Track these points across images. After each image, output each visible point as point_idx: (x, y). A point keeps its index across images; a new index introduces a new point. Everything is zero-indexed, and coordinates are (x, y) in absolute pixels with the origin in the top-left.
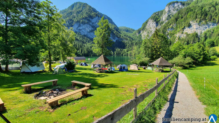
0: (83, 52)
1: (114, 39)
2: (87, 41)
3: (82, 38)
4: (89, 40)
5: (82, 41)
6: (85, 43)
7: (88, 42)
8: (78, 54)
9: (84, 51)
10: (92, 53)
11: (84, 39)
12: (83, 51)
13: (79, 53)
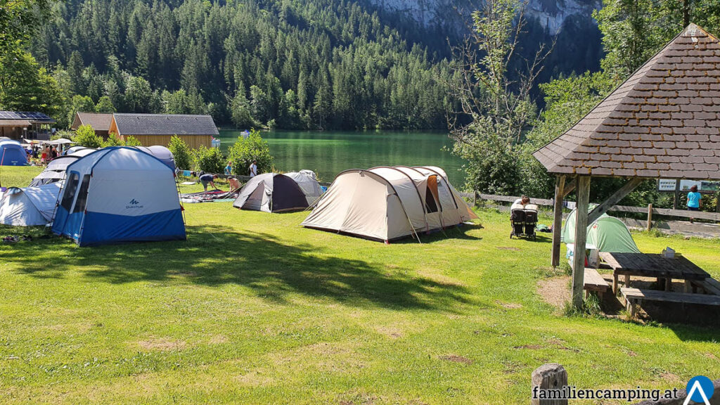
0: (318, 104)
1: (553, 12)
2: (363, 29)
3: (334, 9)
4: (375, 20)
5: (327, 32)
6: (347, 43)
7: (371, 38)
8: (285, 111)
9: (329, 97)
10: (381, 112)
11: (347, 16)
12: (319, 96)
13: (292, 109)
